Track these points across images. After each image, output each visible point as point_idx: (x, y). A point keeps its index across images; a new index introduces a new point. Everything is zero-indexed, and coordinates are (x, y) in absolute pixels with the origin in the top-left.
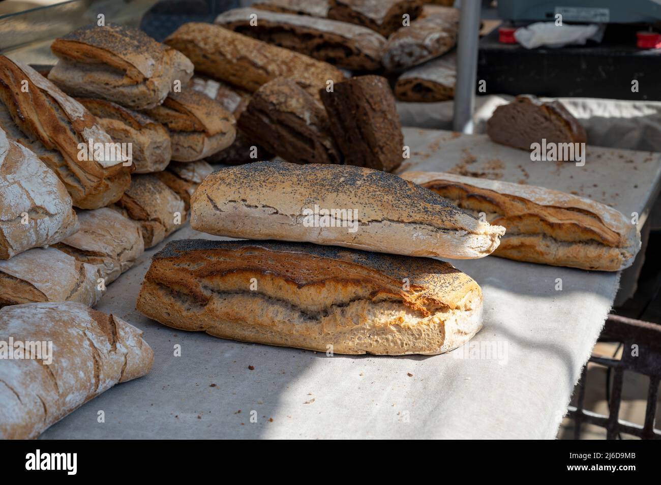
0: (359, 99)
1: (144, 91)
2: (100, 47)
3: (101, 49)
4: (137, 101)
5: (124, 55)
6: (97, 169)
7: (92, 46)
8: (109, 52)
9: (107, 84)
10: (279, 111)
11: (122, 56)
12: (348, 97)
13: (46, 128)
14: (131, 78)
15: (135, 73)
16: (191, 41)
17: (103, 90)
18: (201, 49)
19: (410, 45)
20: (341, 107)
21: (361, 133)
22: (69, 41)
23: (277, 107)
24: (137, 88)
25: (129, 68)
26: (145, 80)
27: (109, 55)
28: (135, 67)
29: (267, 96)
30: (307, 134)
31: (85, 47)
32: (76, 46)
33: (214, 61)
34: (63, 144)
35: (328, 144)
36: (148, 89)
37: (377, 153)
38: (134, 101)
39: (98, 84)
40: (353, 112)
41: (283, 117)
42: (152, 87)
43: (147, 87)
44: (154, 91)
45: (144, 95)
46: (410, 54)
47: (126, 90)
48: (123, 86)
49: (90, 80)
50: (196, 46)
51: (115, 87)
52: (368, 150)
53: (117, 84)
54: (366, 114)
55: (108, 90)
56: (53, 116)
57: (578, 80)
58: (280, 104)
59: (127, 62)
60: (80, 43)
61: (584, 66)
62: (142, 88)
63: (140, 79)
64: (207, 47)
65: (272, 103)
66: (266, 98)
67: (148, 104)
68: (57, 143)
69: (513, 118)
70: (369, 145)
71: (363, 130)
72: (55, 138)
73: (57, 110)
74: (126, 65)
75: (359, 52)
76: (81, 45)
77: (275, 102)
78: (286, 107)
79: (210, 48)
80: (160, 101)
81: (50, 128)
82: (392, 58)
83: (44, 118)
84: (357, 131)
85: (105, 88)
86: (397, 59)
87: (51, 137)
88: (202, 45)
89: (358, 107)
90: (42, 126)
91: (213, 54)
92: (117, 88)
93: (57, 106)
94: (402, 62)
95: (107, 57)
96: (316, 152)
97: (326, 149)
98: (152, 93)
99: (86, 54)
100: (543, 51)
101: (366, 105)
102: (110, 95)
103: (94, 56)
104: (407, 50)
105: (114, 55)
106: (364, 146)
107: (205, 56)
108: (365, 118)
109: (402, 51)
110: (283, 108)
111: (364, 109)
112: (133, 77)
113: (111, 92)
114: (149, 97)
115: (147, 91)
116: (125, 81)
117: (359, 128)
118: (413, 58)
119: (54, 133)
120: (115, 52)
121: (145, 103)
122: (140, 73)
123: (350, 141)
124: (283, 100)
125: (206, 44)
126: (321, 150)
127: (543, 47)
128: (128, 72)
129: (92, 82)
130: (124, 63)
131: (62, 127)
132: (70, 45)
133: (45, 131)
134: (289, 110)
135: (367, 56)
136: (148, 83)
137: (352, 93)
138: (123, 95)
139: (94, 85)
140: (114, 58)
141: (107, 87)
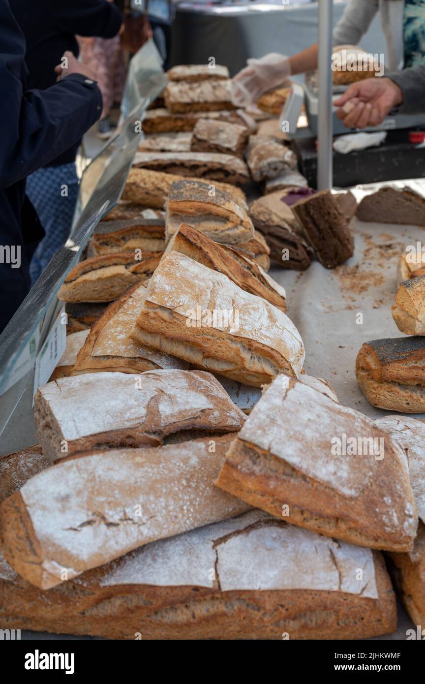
0: (329, 207)
1: (244, 231)
2: (207, 202)
3: (208, 203)
4: (238, 240)
5: (224, 204)
6: (281, 300)
7: (200, 202)
8: (214, 204)
9: (216, 230)
10: (269, 226)
11: (223, 206)
12: (321, 208)
13: (237, 277)
14: (232, 222)
15: (235, 218)
16: (134, 184)
17: (214, 235)
18: (143, 188)
19: (275, 163)
20: (316, 216)
21: (333, 232)
22: (181, 201)
23: (267, 223)
24: (238, 229)
25: (231, 215)
26: (242, 221)
27: (215, 207)
28: (234, 213)
29: (257, 216)
30: (291, 239)
31: (196, 204)
32: (189, 204)
33: (155, 196)
34: (253, 285)
35: (304, 243)
36: (246, 228)
37: (346, 244)
38: (235, 240)
39: (209, 232)
40: (326, 218)
41: (272, 230)
42: (249, 227)
43: (244, 227)
44: (250, 229)
45: (244, 234)
46: (276, 169)
47: (231, 232)
48: (228, 229)
49: (203, 229)
50: (138, 186)
51: (222, 231)
52: (339, 243)
53: (223, 229)
54: (336, 218)
55: (218, 234)
56: (238, 265)
57: (380, 170)
58: (267, 220)
59: (228, 210)
60: (190, 201)
61: (383, 160)
62: (241, 229)
63: (239, 222)
64: (147, 186)
65: (262, 221)
66: (257, 218)
67: (245, 240)
68: (250, 286)
69: (378, 202)
70: (339, 240)
71: (334, 230)
72: (247, 283)
73: (237, 260)
74: (229, 212)
75: (234, 173)
76: (192, 203)
77: (264, 220)
78: (273, 222)
79: (149, 186)
80: (252, 236)
81: (240, 275)
82: (262, 173)
83: (232, 268)
84: (329, 231)
85: (215, 234)
86: (265, 174)
87: (244, 283)
88: (142, 185)
89: (329, 213)
90: (234, 276)
91: (153, 190)
92: (224, 232)
93: (236, 256)
94: (269, 175)
95: (215, 209)
96: (299, 251)
97: (305, 248)
98: (248, 231)
99: (198, 210)
100: (355, 154)
101: (335, 211)
102: (218, 238)
103: (205, 210)
104: (273, 166)
105: (218, 206)
106: (335, 241)
107: (147, 193)
108: (336, 221)
109: (270, 168)
110: (271, 224)
111: (335, 214)
112: (234, 221)
113: (219, 236)
114: (247, 234)
115: (246, 230)
116: (230, 225)
117: (331, 229)
118: (277, 172)
119: (244, 279)
120: (219, 204)
121: (242, 239)
122: (238, 217)
123: (324, 239)
124: (268, 217)
125: (145, 184)
126: (302, 249)
127: (353, 151)
128: (231, 219)
129: (204, 231)
130: (225, 211)
131: (246, 273)
132: (184, 204)
133: (236, 278)
134: (275, 224)
135: (241, 175)
136: (244, 224)
137: (324, 204)
138: (229, 236)
139: (207, 233)
140: (219, 209)
141: (217, 232)
